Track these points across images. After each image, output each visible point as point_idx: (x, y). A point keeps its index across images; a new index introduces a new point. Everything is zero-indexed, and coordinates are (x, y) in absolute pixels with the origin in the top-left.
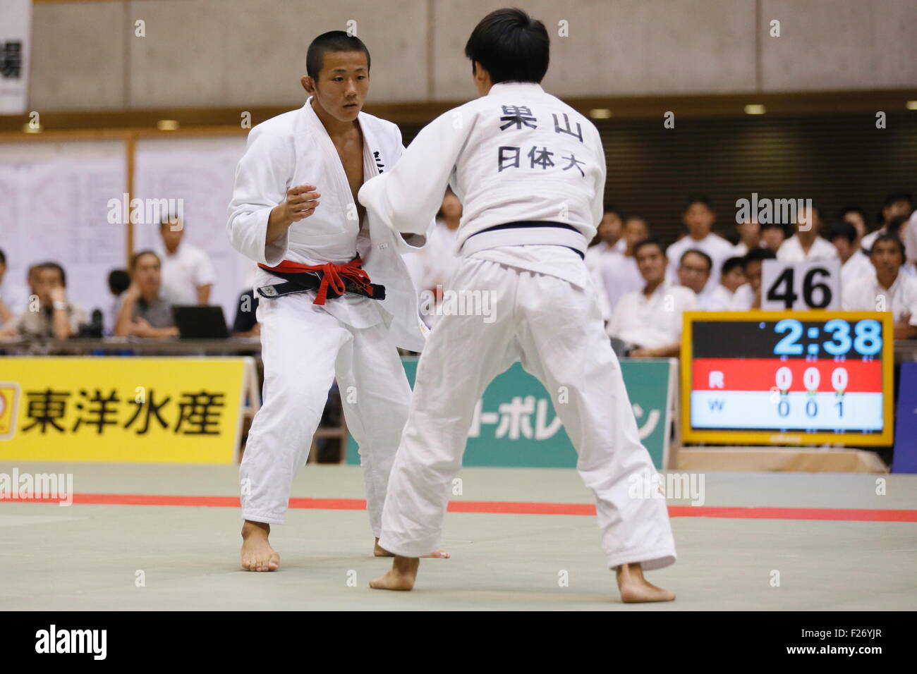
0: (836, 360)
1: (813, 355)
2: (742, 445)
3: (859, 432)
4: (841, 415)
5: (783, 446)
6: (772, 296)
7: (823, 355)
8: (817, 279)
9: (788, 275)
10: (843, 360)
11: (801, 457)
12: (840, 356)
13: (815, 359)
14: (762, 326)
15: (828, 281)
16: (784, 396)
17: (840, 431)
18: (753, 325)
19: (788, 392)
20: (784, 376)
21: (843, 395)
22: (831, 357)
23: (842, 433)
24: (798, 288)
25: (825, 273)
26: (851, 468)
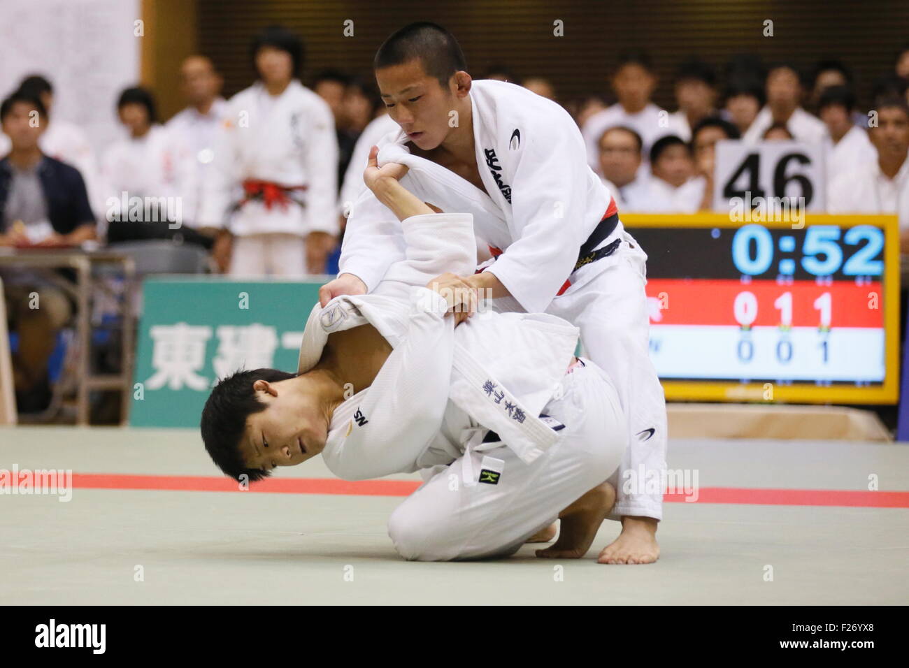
0: (820, 282)
1: (786, 276)
2: (687, 402)
3: (850, 383)
4: (826, 358)
5: (745, 402)
6: (730, 191)
7: (801, 275)
8: (793, 168)
9: (752, 163)
10: (829, 282)
11: (769, 419)
12: (825, 277)
13: (790, 282)
14: (716, 235)
15: (809, 172)
16: (745, 333)
17: (824, 383)
18: (704, 232)
19: (751, 326)
20: (746, 304)
21: (829, 331)
22: (811, 278)
23: (828, 386)
24: (766, 180)
25: (803, 159)
26: (841, 433)
